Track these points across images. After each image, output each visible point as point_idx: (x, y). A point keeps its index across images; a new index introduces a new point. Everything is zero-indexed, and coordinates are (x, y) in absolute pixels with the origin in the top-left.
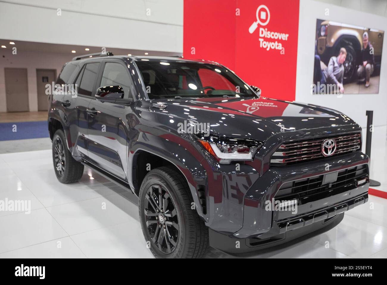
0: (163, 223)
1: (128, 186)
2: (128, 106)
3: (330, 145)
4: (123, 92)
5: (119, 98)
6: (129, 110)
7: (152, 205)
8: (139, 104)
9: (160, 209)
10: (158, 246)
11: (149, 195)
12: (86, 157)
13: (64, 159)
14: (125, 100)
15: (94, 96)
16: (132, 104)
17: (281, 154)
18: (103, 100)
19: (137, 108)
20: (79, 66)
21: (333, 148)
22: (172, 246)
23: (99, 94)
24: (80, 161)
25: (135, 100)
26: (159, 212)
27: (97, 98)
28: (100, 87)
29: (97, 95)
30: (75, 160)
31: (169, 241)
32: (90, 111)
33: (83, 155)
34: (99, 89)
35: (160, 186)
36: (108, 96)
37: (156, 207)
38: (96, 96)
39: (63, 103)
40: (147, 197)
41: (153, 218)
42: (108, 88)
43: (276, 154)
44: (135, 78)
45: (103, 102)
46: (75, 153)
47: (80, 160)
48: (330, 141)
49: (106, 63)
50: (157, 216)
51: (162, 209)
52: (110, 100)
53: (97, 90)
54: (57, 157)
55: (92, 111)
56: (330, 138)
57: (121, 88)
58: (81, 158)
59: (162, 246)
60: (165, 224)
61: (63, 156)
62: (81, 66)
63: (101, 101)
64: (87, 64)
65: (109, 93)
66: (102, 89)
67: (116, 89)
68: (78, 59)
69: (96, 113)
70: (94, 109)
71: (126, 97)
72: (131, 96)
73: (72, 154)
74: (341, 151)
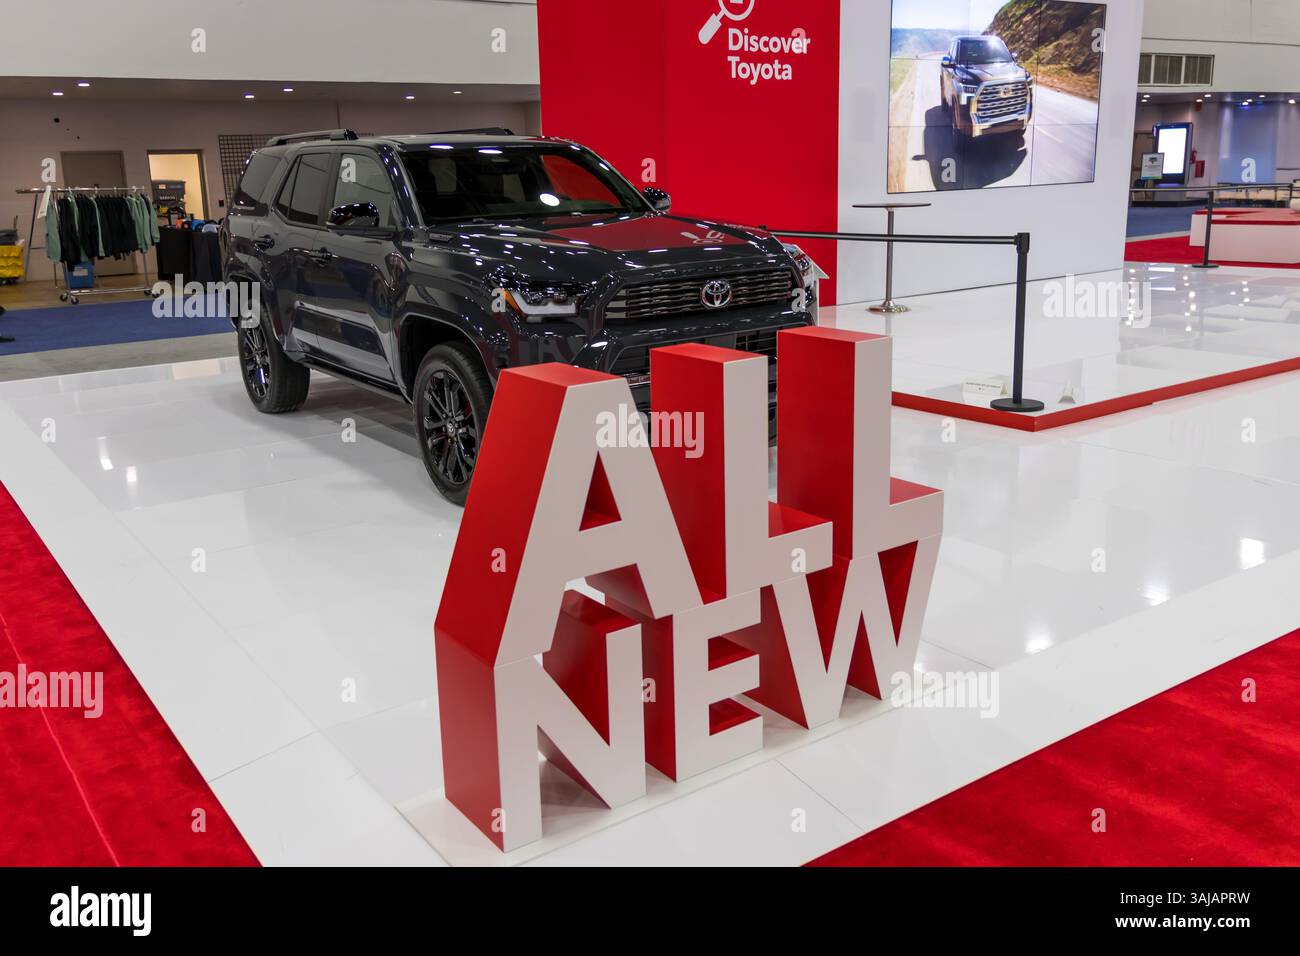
0: (453, 435)
1: (396, 391)
2: (388, 240)
3: (717, 289)
4: (377, 214)
5: (371, 226)
6: (389, 247)
7: (435, 408)
8: (409, 236)
9: (447, 411)
10: (448, 477)
11: (430, 393)
12: (314, 350)
13: (268, 359)
14: (384, 229)
15: (324, 225)
16: (395, 237)
17: (622, 304)
18: (341, 232)
19: (405, 244)
20: (286, 159)
21: (725, 297)
22: (469, 468)
23: (334, 219)
24: (301, 362)
25: (400, 229)
26: (447, 416)
27: (329, 227)
28: (333, 206)
29: (331, 222)
30: (291, 361)
31: (463, 462)
32: (317, 254)
33: (307, 349)
34: (332, 211)
35: (446, 372)
36: (351, 223)
37: (442, 411)
38: (328, 223)
39: (256, 241)
40: (427, 396)
41: (439, 430)
42: (350, 208)
43: (613, 305)
44: (398, 183)
45: (342, 235)
46: (291, 344)
47: (302, 359)
48: (717, 284)
49: (342, 154)
50: (445, 426)
51: (451, 411)
52: (353, 231)
53: (330, 214)
54: (252, 361)
55: (320, 255)
56: (716, 278)
57: (374, 208)
58: (303, 355)
59: (454, 475)
60: (456, 436)
61: (264, 354)
62: (291, 159)
63: (338, 233)
64: (302, 155)
65: (351, 217)
66: (339, 210)
67: (364, 210)
68: (281, 142)
69: (329, 258)
70: (323, 250)
71: (384, 223)
72: (392, 221)
73: (285, 348)
74: (743, 300)
